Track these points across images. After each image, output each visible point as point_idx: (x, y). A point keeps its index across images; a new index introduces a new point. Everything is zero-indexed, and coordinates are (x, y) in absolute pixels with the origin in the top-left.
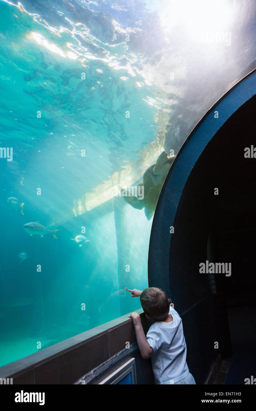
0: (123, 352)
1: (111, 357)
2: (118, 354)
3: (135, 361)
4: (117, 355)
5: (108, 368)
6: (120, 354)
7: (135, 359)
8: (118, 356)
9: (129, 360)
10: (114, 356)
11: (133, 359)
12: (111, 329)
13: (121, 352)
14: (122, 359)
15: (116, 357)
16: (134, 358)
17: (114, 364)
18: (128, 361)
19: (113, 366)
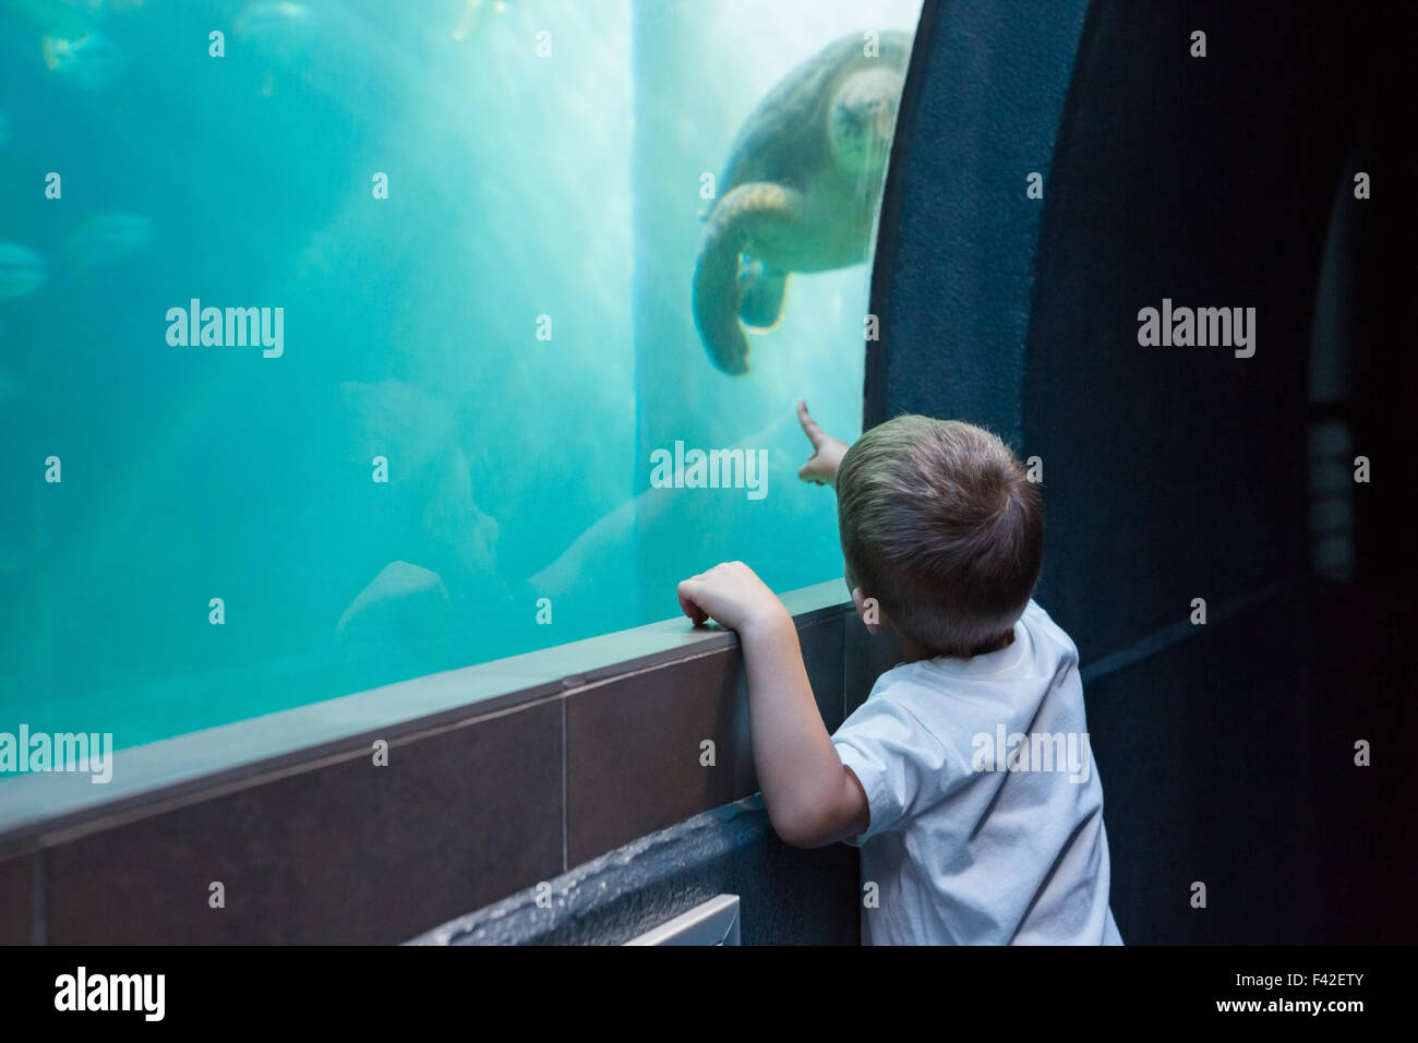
0: (657, 849)
1: (571, 867)
2: (627, 854)
3: (736, 916)
4: (618, 861)
5: (552, 927)
6: (637, 858)
7: (741, 902)
8: (626, 868)
9: (695, 904)
10: (597, 865)
11: (728, 901)
12: (585, 678)
13: (644, 844)
14: (647, 889)
15: (609, 869)
16: (736, 898)
17: (592, 914)
18: (687, 909)
19: (588, 925)
